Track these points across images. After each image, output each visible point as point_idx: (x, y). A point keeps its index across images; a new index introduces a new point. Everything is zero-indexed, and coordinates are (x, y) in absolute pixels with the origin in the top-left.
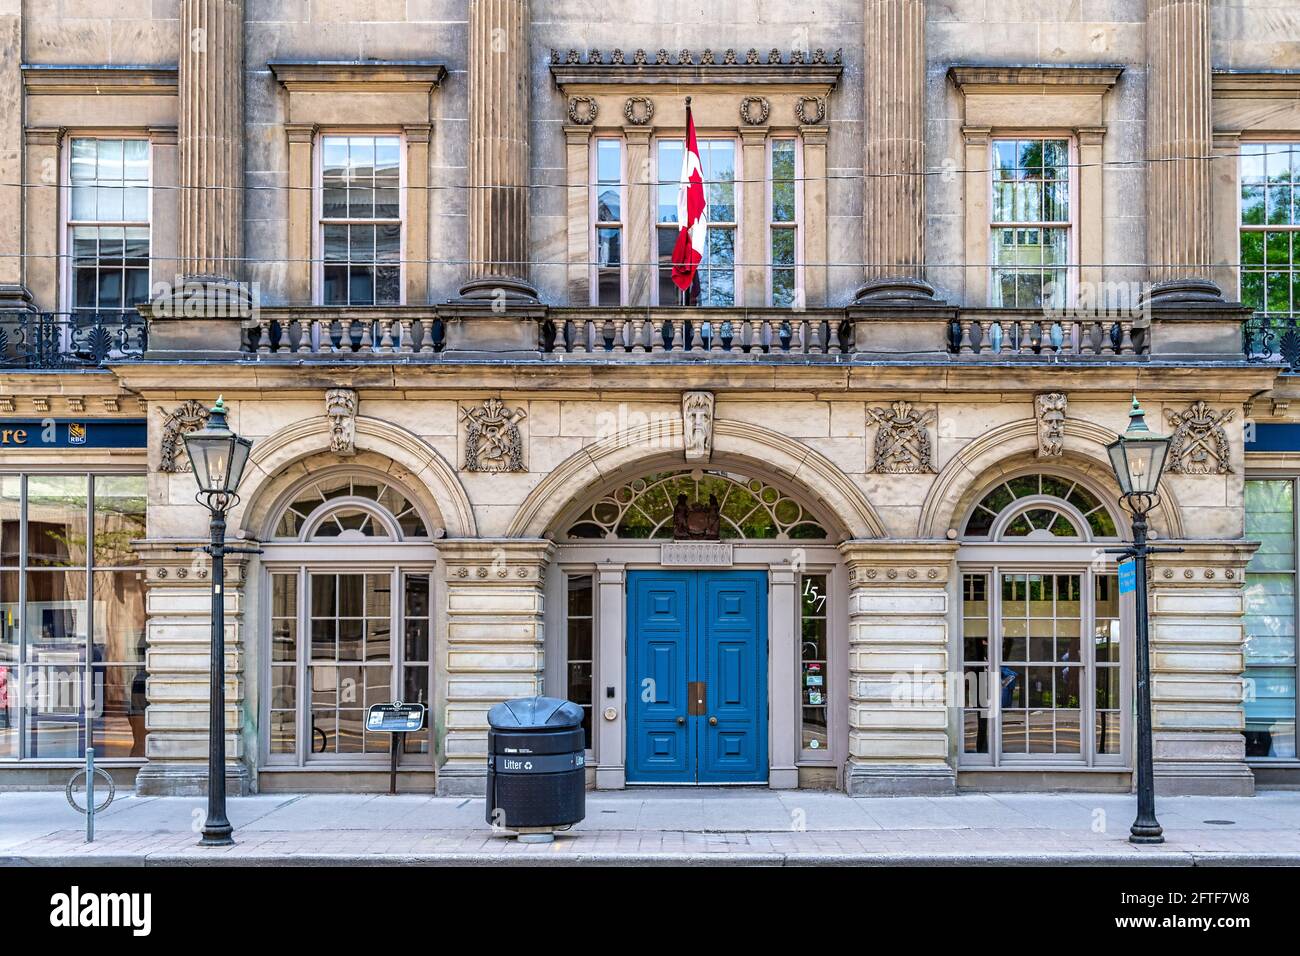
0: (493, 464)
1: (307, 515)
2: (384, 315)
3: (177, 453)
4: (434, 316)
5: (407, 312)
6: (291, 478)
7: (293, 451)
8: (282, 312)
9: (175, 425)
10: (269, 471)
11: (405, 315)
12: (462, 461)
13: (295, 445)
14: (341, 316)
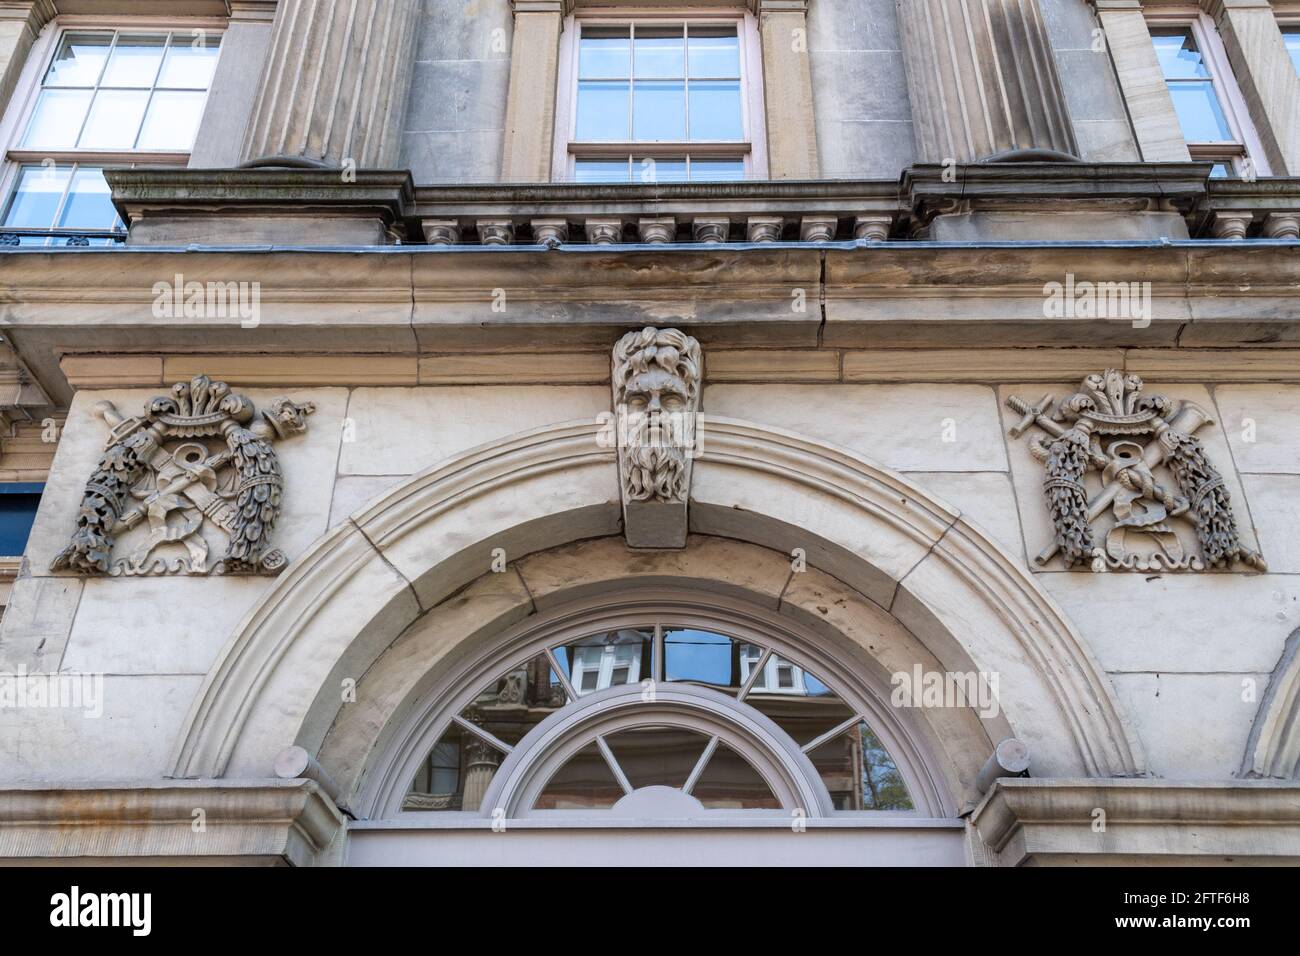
0: (1143, 549)
1: (513, 742)
2: (761, 207)
3: (129, 516)
4: (895, 206)
5: (825, 198)
6: (477, 616)
7: (500, 515)
8: (492, 202)
9: (142, 441)
10: (414, 571)
11: (819, 207)
12: (1040, 539)
13: (506, 499)
14: (650, 208)
